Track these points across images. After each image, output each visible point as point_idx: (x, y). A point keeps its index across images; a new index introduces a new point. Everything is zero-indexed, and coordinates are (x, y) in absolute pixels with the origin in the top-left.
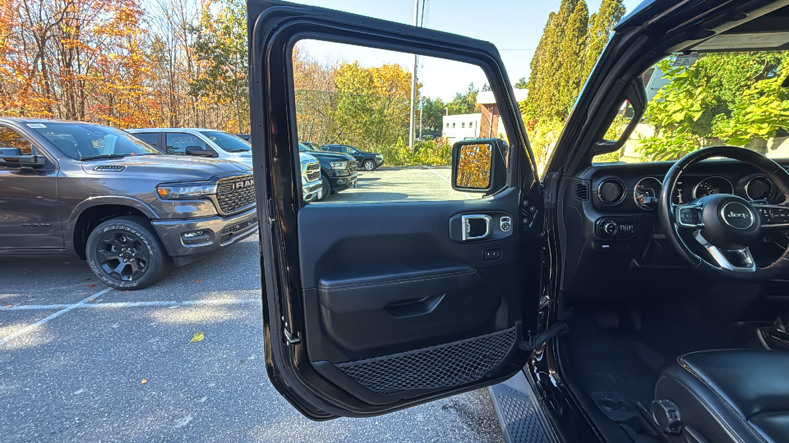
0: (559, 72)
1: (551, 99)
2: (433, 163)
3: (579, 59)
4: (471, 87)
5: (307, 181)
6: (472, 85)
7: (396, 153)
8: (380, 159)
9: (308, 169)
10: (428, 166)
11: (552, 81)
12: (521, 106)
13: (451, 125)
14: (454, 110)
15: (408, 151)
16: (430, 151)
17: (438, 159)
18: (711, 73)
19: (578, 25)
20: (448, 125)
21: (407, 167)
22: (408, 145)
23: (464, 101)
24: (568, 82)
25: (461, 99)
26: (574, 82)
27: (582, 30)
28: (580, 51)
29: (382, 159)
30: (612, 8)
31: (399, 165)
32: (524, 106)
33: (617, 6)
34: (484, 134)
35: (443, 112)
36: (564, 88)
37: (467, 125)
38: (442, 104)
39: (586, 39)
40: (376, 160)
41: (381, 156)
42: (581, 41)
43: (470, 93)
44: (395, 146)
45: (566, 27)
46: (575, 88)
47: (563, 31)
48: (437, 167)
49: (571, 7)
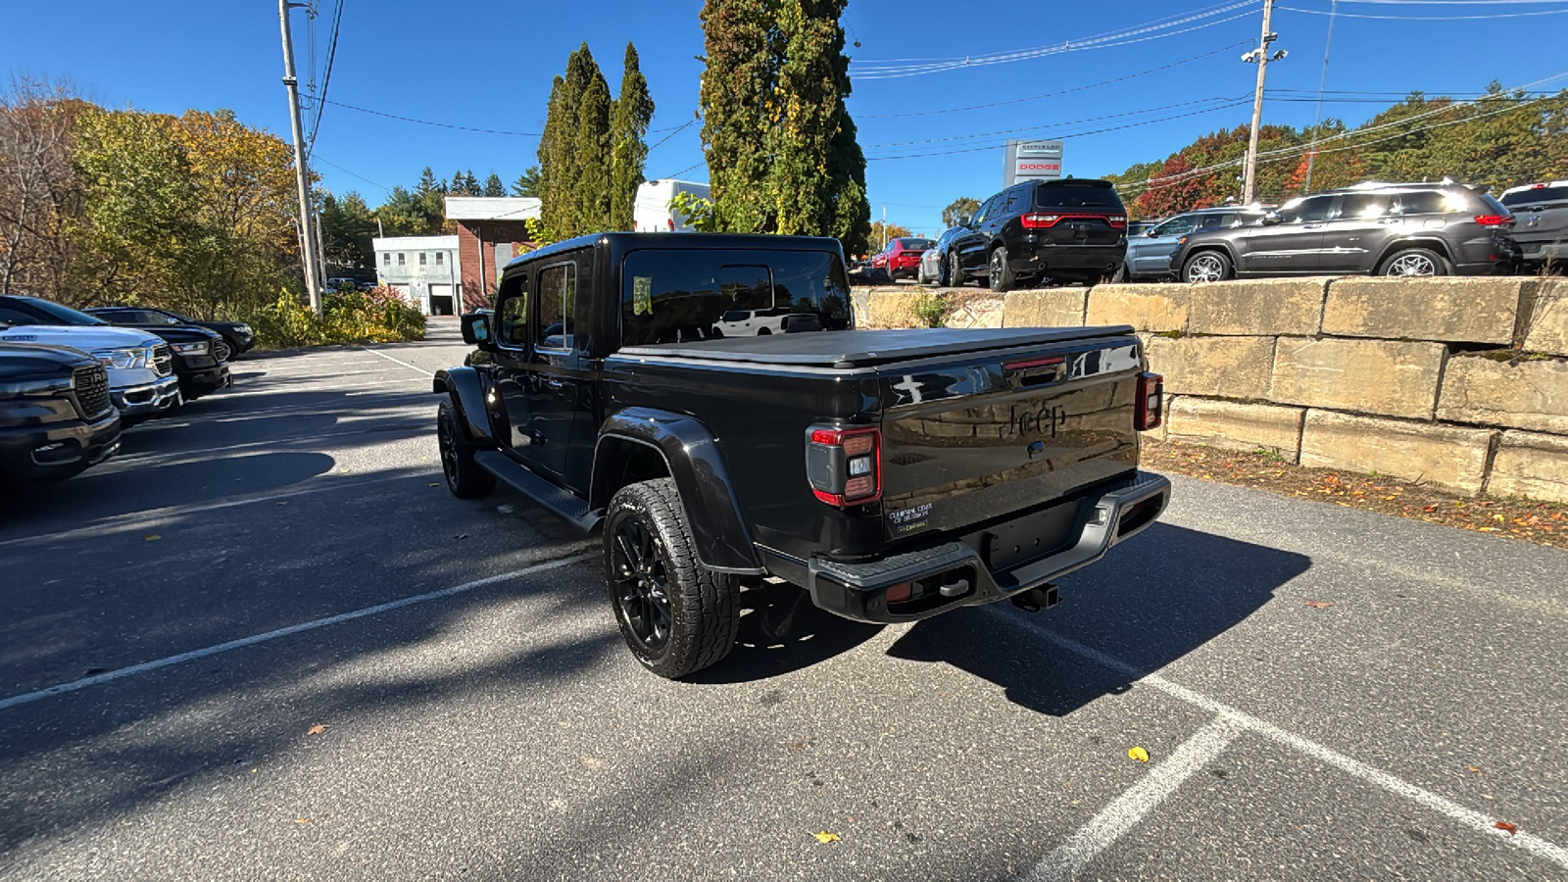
0: (579, 184)
1: (575, 226)
2: (370, 337)
3: (604, 168)
4: (426, 178)
5: (157, 376)
6: (428, 173)
7: (281, 321)
8: (245, 335)
9: (156, 355)
10: (361, 343)
11: (571, 196)
12: (530, 232)
13: (394, 258)
14: (396, 224)
15: (309, 315)
16: (359, 314)
17: (382, 330)
18: (727, 219)
19: (594, 115)
20: (387, 257)
21: (313, 349)
22: (308, 303)
23: (416, 206)
24: (593, 201)
25: (408, 202)
26: (602, 203)
27: (602, 124)
28: (603, 155)
29: (251, 333)
30: (636, 99)
31: (292, 346)
32: (536, 231)
33: (642, 98)
34: (469, 279)
35: (371, 230)
36: (590, 211)
37: (431, 258)
38: (364, 210)
39: (610, 138)
40: (234, 338)
41: (247, 329)
42: (602, 140)
43: (426, 190)
44: (275, 307)
45: (579, 112)
46: (605, 213)
47: (576, 118)
48: (382, 346)
49: (583, 81)
